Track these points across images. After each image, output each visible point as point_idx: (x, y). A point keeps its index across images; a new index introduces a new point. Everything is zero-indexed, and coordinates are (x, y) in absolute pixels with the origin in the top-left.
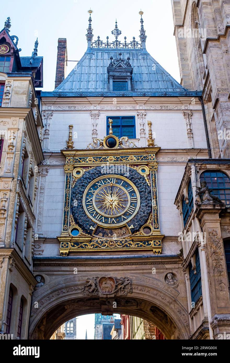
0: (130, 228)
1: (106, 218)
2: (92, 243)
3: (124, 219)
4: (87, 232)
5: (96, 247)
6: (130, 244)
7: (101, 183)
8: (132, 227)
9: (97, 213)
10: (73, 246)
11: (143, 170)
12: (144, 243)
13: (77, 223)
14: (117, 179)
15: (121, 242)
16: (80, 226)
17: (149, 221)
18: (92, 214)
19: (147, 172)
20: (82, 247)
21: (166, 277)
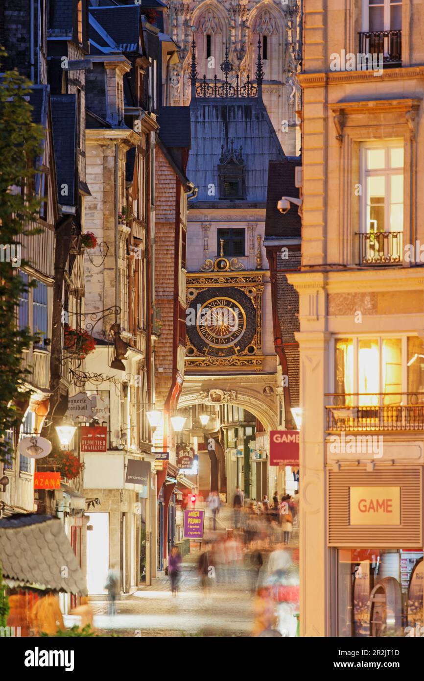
0: (237, 349)
1: (216, 339)
2: (205, 362)
3: (232, 340)
4: (200, 352)
5: (209, 365)
6: (236, 363)
7: (213, 305)
8: (239, 348)
9: (209, 334)
10: (190, 364)
11: (250, 292)
12: (248, 362)
13: (192, 343)
14: (226, 301)
15: (229, 361)
16: (195, 346)
17: (253, 342)
18: (204, 335)
19: (254, 294)
20: (197, 365)
21: (265, 390)
